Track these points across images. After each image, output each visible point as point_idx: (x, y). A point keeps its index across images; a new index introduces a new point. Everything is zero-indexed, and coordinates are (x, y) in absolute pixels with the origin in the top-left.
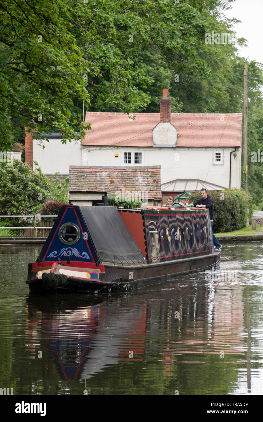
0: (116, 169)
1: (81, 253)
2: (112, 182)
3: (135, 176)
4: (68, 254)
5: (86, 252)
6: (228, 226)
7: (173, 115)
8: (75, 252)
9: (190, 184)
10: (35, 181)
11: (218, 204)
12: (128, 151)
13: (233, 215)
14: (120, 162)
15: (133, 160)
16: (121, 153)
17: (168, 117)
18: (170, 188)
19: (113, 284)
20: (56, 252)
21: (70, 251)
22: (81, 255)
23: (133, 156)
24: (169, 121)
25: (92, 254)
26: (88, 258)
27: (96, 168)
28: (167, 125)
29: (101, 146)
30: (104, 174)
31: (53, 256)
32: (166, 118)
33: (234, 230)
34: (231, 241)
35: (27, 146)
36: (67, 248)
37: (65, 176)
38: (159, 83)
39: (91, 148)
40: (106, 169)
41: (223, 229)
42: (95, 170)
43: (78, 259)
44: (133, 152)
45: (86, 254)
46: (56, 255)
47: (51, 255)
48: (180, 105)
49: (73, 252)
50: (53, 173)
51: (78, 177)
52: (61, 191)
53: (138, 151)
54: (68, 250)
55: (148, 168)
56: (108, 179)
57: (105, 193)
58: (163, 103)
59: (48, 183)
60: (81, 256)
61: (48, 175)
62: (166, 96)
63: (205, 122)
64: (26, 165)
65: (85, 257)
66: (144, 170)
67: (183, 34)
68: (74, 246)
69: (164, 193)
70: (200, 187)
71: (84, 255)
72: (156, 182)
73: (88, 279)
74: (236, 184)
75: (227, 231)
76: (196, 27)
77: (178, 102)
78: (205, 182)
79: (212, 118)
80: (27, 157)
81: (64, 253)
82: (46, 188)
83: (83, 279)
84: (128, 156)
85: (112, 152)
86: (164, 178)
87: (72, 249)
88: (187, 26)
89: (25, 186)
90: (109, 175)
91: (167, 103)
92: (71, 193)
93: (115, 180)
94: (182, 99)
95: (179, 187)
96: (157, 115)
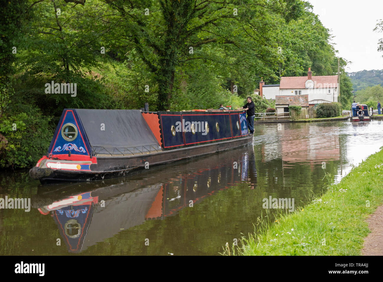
0: (292, 96)
1: (79, 147)
2: (291, 101)
3: (299, 98)
4: (69, 148)
5: (83, 147)
6: (333, 115)
7: (312, 77)
8: (74, 147)
9: (319, 101)
10: (264, 102)
11: (329, 107)
12: (296, 90)
13: (335, 111)
14: (294, 94)
15: (298, 93)
16: (294, 91)
17: (311, 78)
18: (312, 103)
19: (105, 173)
20: (60, 147)
21: (70, 146)
22: (79, 149)
23: (298, 92)
24: (311, 79)
25: (87, 148)
26: (84, 152)
27: (285, 96)
28: (310, 80)
29: (287, 89)
30: (288, 98)
31: (58, 151)
32: (310, 78)
33: (335, 116)
34: (335, 120)
35: (260, 90)
36: (68, 144)
37: (274, 100)
38: (307, 67)
39: (283, 90)
40: (289, 96)
41: (331, 116)
42: (284, 97)
43: (77, 153)
44: (298, 90)
45: (83, 148)
46: (60, 150)
47: (57, 150)
48: (315, 74)
49: (73, 147)
50: (269, 99)
51: (279, 99)
52: (272, 105)
53: (300, 90)
54: (69, 145)
55: (304, 95)
56: (289, 100)
57: (288, 105)
58: (309, 73)
59: (268, 102)
60: (79, 151)
61: (268, 100)
62: (310, 70)
63: (324, 79)
64: (260, 96)
65: (82, 151)
66: (302, 96)
67: (316, 45)
68: (73, 142)
69: (310, 105)
70: (323, 102)
71: (81, 150)
72: (307, 100)
73: (78, 170)
74: (336, 101)
75: (333, 117)
76: (321, 42)
77: (314, 73)
78: (324, 100)
79: (327, 77)
80: (260, 94)
81: (66, 148)
82: (267, 104)
83: (73, 170)
84: (296, 92)
85: (291, 91)
86: (310, 99)
87: (72, 144)
88: (317, 42)
89: (260, 103)
90: (290, 98)
91: (310, 73)
92: (276, 105)
93: (292, 100)
94: (315, 72)
95: (315, 102)
96: (307, 77)
